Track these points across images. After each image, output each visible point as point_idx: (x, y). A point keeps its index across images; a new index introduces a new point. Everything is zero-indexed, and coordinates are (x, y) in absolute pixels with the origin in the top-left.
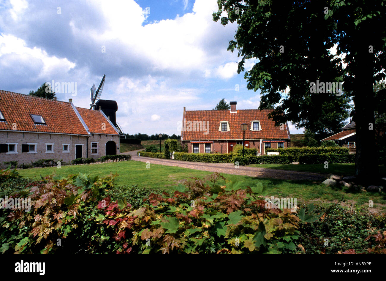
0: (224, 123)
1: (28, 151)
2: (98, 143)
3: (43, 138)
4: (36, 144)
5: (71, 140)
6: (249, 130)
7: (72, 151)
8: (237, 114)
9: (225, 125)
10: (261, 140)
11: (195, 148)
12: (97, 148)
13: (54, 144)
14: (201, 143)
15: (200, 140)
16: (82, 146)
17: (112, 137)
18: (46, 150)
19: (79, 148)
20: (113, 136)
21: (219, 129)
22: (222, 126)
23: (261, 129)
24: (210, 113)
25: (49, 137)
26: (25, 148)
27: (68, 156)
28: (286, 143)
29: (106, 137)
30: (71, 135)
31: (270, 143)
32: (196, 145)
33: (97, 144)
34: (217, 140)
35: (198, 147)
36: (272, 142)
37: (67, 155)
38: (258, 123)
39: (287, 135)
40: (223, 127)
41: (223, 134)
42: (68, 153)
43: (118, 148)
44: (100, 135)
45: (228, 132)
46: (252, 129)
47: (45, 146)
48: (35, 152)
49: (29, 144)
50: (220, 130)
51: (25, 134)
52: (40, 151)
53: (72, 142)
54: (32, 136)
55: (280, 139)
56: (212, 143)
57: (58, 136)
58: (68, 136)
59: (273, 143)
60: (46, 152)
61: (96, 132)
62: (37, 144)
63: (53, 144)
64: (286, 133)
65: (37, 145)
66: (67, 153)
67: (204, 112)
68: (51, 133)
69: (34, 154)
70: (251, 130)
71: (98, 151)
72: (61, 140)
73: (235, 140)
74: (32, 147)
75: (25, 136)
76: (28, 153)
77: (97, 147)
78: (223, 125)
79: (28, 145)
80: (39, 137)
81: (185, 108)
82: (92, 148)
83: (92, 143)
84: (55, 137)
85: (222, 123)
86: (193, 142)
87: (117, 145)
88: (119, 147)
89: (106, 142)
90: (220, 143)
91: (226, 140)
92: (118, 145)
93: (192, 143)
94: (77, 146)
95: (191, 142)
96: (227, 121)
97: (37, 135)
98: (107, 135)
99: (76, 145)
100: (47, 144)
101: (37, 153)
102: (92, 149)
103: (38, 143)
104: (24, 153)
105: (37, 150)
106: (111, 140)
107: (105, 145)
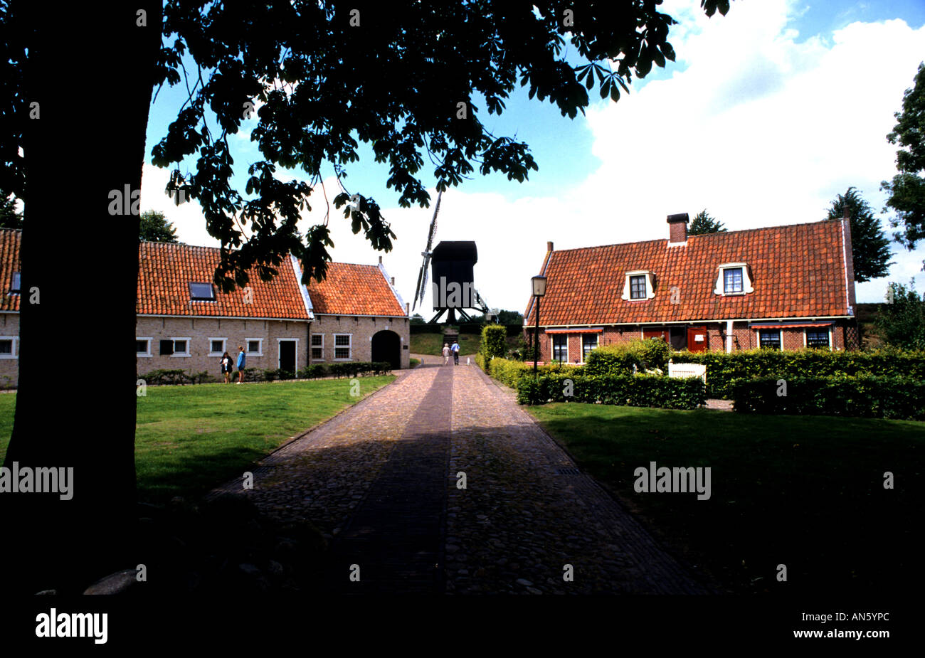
0: (638, 277)
1: (172, 353)
2: (351, 335)
3: (203, 328)
4: (188, 339)
5: (267, 330)
6: (712, 292)
7: (269, 352)
8: (688, 247)
9: (641, 281)
10: (730, 323)
11: (557, 348)
12: (350, 346)
13: (226, 339)
14: (571, 335)
15: (567, 326)
16: (294, 342)
17: (388, 322)
18: (209, 350)
19: (288, 348)
20: (391, 319)
21: (621, 294)
22: (631, 286)
23: (752, 290)
24: (611, 251)
25: (216, 324)
26: (166, 348)
27: (258, 363)
28: (839, 330)
29: (372, 323)
30: (265, 321)
31: (777, 332)
32: (560, 339)
33: (348, 337)
34: (613, 324)
35: (565, 344)
36: (786, 330)
37: (257, 361)
38: (741, 269)
39: (843, 303)
40: (635, 288)
41: (631, 308)
42: (259, 357)
43: (406, 347)
44: (356, 319)
45: (646, 302)
46: (719, 290)
47: (208, 343)
48: (187, 354)
49: (174, 339)
50: (626, 295)
51: (165, 321)
52: (196, 353)
53: (267, 334)
54: (180, 323)
55: (814, 318)
56: (601, 333)
57: (235, 323)
58: (259, 323)
59: (789, 333)
60: (209, 355)
61: (345, 312)
62: (190, 339)
63: (224, 340)
64: (843, 297)
65: (190, 341)
66: (257, 357)
67: (598, 250)
68: (220, 317)
69: (184, 358)
70: (716, 292)
71: (351, 354)
72: (243, 331)
73: (663, 323)
74: (181, 346)
75: (166, 324)
76: (171, 356)
77: (348, 344)
78: (634, 281)
79: (172, 342)
80: (195, 327)
81: (551, 245)
82: (335, 346)
83: (337, 337)
84: (230, 325)
85: (632, 278)
86: (550, 331)
87: (402, 339)
88: (408, 344)
89: (373, 334)
90: (621, 333)
91: (637, 324)
92: (405, 339)
93: (549, 335)
94: (282, 343)
95: (547, 331)
96: (646, 272)
97: (191, 321)
98: (374, 319)
99: (279, 340)
100: (211, 339)
101: (190, 356)
102: (337, 349)
103: (192, 337)
104: (164, 357)
105: (190, 351)
106: (387, 328)
107: (371, 339)
